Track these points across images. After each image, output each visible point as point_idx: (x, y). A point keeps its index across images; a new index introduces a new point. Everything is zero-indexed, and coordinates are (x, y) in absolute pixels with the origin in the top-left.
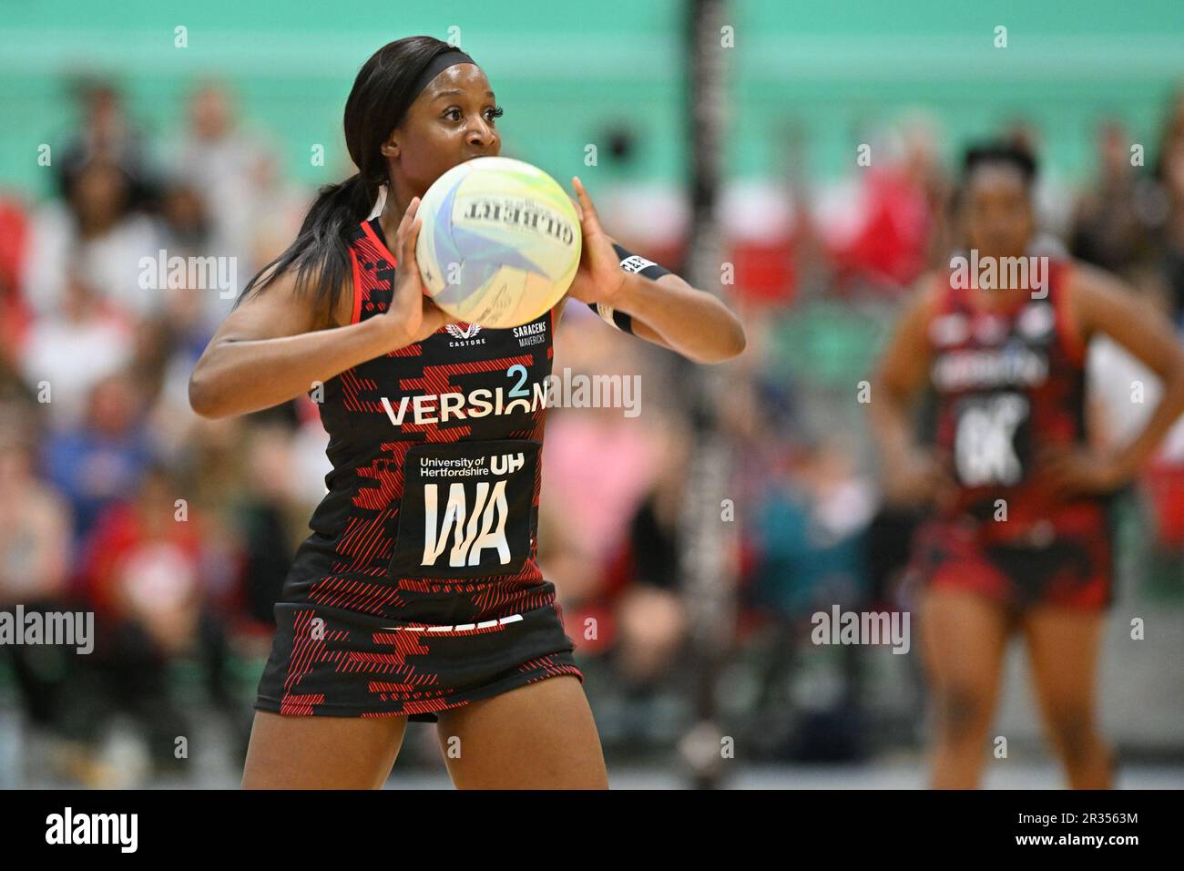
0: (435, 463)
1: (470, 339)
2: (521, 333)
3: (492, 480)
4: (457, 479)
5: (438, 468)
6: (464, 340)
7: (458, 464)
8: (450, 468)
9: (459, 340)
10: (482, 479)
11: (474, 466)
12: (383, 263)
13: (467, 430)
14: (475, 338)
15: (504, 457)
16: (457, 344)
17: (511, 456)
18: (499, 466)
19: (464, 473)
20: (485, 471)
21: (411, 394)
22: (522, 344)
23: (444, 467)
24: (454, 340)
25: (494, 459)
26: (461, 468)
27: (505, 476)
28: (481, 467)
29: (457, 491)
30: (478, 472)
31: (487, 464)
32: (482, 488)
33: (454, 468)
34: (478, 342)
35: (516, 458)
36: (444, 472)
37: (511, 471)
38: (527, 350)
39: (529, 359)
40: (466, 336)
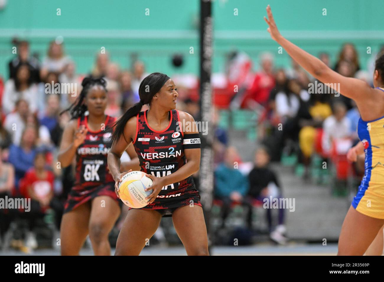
0: (153, 167)
1: (161, 141)
2: (174, 140)
3: (166, 171)
4: (158, 171)
5: (154, 168)
6: (159, 141)
7: (158, 167)
8: (156, 168)
9: (158, 141)
10: (164, 170)
11: (162, 168)
12: (145, 122)
13: (160, 161)
14: (162, 141)
15: (169, 166)
16: (157, 142)
17: (171, 165)
18: (168, 168)
19: (159, 169)
20: (165, 169)
21: (146, 153)
22: (174, 143)
23: (155, 168)
24: (157, 141)
25: (166, 166)
26: (159, 168)
27: (170, 170)
28: (163, 168)
29: (158, 173)
30: (163, 169)
31: (165, 167)
32: (164, 173)
33: (157, 168)
34: (163, 142)
35: (172, 166)
36: (155, 169)
37: (171, 168)
38: (175, 144)
39: (175, 146)
40: (160, 140)
